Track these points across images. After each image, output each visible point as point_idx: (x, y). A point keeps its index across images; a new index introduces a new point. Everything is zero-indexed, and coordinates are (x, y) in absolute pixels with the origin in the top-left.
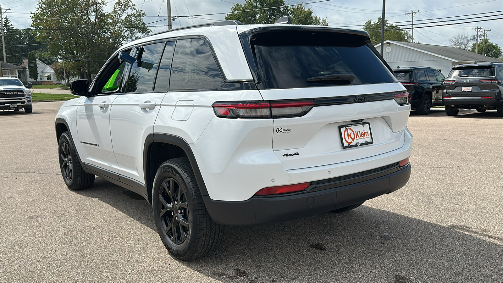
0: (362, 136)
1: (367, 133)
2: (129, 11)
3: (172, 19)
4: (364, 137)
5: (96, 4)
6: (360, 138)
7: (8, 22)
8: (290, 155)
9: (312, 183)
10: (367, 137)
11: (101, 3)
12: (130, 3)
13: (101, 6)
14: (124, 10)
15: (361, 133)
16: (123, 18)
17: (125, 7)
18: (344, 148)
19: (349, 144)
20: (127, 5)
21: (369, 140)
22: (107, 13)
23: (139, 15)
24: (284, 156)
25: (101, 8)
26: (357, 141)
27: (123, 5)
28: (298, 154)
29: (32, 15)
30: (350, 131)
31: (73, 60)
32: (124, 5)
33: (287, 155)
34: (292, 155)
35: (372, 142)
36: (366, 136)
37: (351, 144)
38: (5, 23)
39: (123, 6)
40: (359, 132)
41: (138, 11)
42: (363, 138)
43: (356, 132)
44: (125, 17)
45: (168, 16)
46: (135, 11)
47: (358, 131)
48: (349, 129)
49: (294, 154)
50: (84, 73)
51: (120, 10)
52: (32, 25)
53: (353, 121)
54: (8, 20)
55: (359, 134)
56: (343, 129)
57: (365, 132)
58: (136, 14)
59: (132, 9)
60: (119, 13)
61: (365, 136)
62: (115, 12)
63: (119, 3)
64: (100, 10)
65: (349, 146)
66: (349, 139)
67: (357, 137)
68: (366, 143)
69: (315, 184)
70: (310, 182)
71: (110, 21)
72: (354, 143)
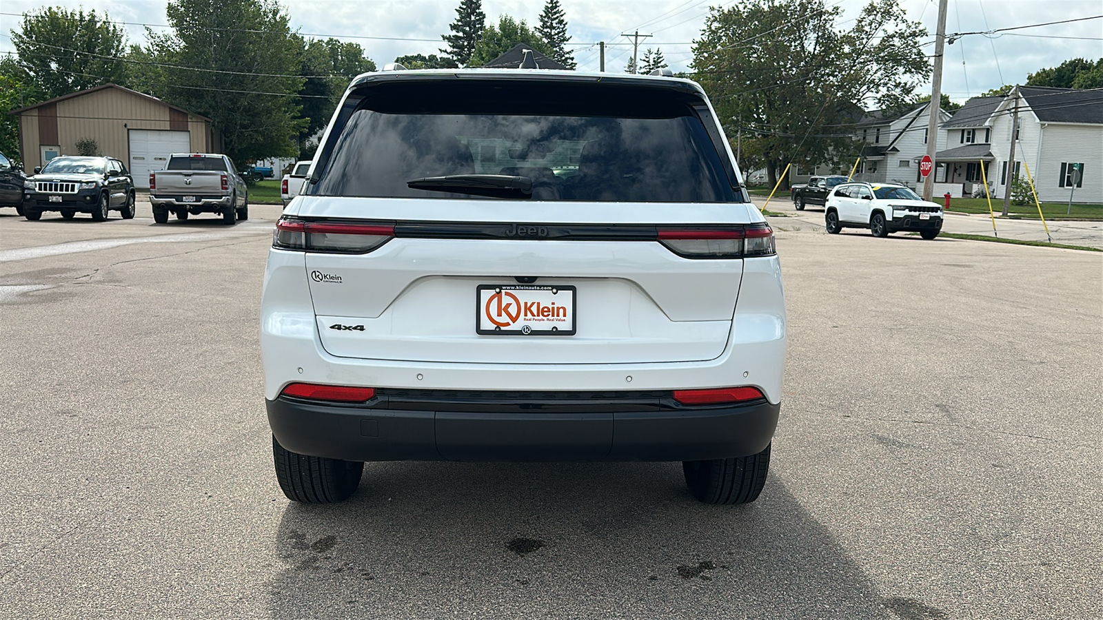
0: (546, 314)
1: (561, 310)
2: (890, 27)
3: (947, 40)
4: (550, 317)
5: (821, 14)
6: (536, 318)
7: (659, 61)
8: (346, 328)
9: (385, 392)
10: (559, 318)
11: (830, 11)
12: (895, 8)
13: (831, 17)
14: (880, 24)
15: (541, 308)
16: (875, 42)
17: (882, 17)
18: (480, 332)
19: (498, 327)
20: (887, 14)
21: (566, 325)
22: (843, 34)
23: (914, 35)
24: (332, 327)
25: (831, 23)
26: (527, 323)
27: (878, 12)
28: (362, 328)
29: (696, 46)
30: (506, 300)
31: (759, 135)
32: (880, 13)
33: (339, 328)
34: (349, 328)
35: (572, 332)
36: (558, 315)
37: (502, 328)
38: (654, 61)
39: (879, 15)
40: (536, 304)
41: (910, 24)
42: (548, 319)
43: (526, 303)
44: (881, 39)
45: (937, 34)
46: (903, 26)
47: (533, 303)
48: (507, 294)
49: (355, 328)
50: (775, 162)
51: (870, 24)
52: (694, 64)
53: (518, 278)
54: (661, 56)
55: (534, 309)
56: (486, 295)
57: (555, 306)
58: (906, 30)
59: (898, 20)
60: (869, 31)
61: (553, 316)
62: (859, 29)
63: (871, 10)
64: (828, 26)
65: (498, 332)
66: (499, 315)
67: (526, 315)
68: (555, 332)
69: (389, 395)
70: (378, 389)
71: (847, 49)
72: (514, 327)
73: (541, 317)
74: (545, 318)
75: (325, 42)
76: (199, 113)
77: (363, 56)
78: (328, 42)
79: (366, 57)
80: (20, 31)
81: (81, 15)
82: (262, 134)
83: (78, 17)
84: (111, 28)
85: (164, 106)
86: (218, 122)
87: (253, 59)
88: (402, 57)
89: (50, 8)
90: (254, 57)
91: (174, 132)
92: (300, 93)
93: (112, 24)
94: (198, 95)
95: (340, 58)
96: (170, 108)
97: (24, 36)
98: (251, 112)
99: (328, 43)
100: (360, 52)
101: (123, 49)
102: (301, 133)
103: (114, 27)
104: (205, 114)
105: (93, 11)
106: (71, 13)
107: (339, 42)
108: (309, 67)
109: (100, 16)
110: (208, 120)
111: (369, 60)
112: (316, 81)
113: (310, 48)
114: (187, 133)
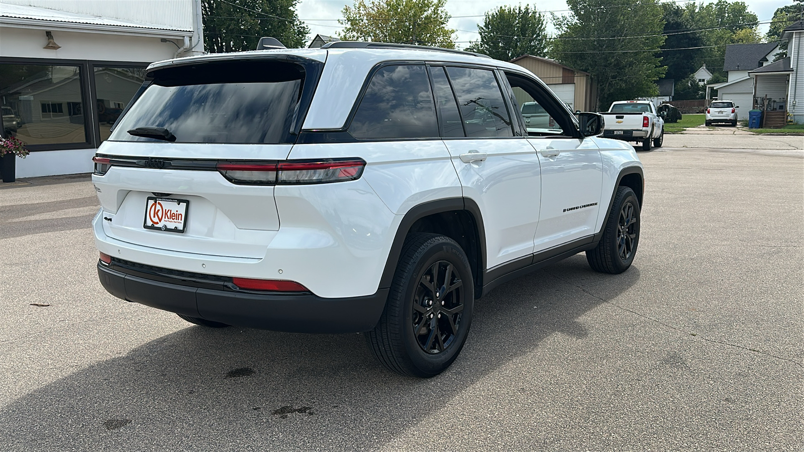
0: (173, 218)
1: (180, 216)
4: (175, 220)
6: (169, 220)
10: (178, 221)
15: (172, 213)
18: (145, 227)
19: (153, 224)
21: (181, 226)
26: (165, 223)
30: (158, 207)
35: (182, 232)
36: (178, 219)
37: (155, 225)
43: (166, 210)
47: (169, 210)
48: (159, 203)
55: (169, 214)
56: (150, 203)
57: (178, 213)
65: (152, 228)
67: (165, 218)
68: (176, 230)
72: (160, 225)
73: (171, 220)
74: (173, 221)
75: (715, 4)
76: (582, 70)
77: (746, 11)
78: (718, 3)
79: (749, 12)
80: (482, 25)
81: (520, 9)
82: (625, 81)
83: (517, 11)
84: (537, 15)
85: (559, 67)
86: (594, 75)
87: (623, 26)
88: (782, 7)
89: (501, 7)
90: (623, 24)
91: (565, 85)
92: (661, 47)
93: (538, 13)
94: (582, 57)
95: (727, 15)
96: (563, 68)
97: (484, 28)
98: (619, 66)
99: (717, 5)
100: (744, 8)
101: (544, 29)
102: (660, 78)
103: (539, 14)
104: (586, 71)
105: (528, 5)
106: (514, 9)
107: (727, 3)
108: (686, 26)
109: (531, 8)
110: (587, 74)
111: (752, 13)
112: (691, 36)
113: (700, 9)
114: (574, 85)
